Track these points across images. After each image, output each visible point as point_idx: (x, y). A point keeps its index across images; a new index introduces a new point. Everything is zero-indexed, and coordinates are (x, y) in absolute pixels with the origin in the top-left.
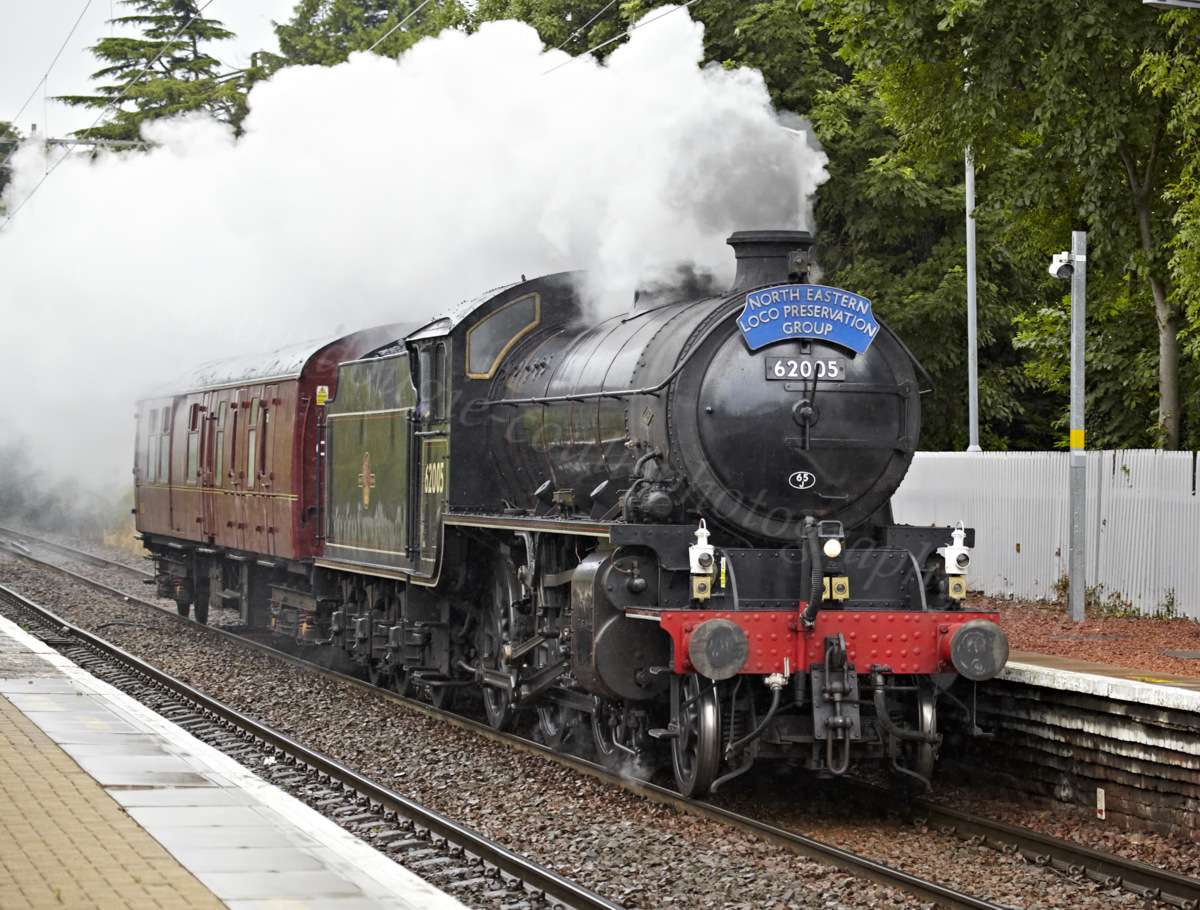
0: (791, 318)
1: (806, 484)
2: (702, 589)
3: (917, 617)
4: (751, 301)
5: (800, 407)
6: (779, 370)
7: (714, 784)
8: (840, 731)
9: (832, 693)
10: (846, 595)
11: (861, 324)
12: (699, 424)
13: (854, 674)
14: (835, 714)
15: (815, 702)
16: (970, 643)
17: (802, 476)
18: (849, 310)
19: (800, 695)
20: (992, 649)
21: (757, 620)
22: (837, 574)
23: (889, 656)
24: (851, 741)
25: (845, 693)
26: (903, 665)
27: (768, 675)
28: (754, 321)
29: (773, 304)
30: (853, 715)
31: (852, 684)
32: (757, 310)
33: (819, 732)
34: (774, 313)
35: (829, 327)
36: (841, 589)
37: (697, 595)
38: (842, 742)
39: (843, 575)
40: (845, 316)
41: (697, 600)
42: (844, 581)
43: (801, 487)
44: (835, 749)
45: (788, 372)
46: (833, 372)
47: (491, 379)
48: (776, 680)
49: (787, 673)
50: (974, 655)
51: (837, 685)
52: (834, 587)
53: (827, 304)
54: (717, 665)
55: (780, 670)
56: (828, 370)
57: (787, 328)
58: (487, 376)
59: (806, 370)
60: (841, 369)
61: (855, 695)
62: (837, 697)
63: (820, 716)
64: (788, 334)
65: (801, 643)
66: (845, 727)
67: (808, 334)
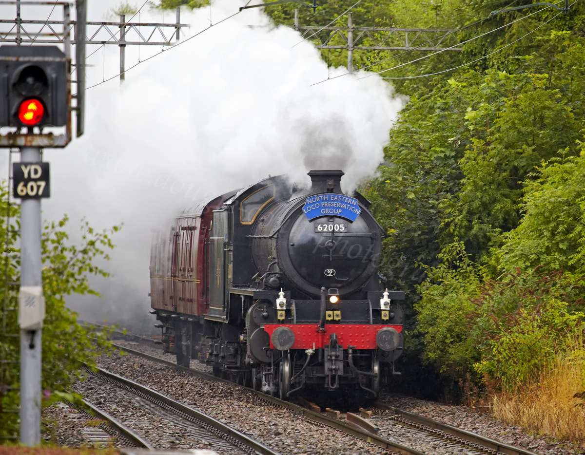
0: (325, 207)
1: (332, 274)
2: (281, 316)
3: (368, 327)
4: (308, 201)
5: (328, 243)
6: (319, 228)
7: (288, 394)
8: (334, 371)
9: (331, 356)
10: (340, 318)
11: (353, 209)
12: (288, 250)
13: (342, 349)
14: (332, 365)
15: (325, 360)
16: (384, 336)
17: (330, 271)
18: (349, 204)
19: (320, 357)
20: (393, 339)
21: (303, 328)
22: (335, 310)
23: (357, 342)
24: (339, 376)
25: (337, 357)
26: (363, 346)
27: (307, 350)
28: (309, 209)
29: (317, 202)
30: (340, 365)
31: (341, 353)
32: (310, 204)
33: (326, 372)
34: (317, 205)
35: (340, 211)
36: (337, 316)
37: (279, 318)
38: (335, 375)
39: (338, 310)
40: (347, 206)
41: (279, 320)
42: (339, 312)
43: (330, 275)
44: (332, 378)
45: (323, 229)
46: (342, 229)
47: (252, 225)
48: (310, 351)
49: (314, 349)
50: (386, 341)
51: (333, 353)
52: (335, 315)
53: (339, 202)
54: (282, 344)
55: (312, 347)
56: (340, 228)
57: (323, 211)
58: (250, 223)
59: (331, 228)
60: (346, 228)
61: (341, 357)
62: (333, 358)
63: (327, 365)
64: (323, 213)
65: (320, 337)
66: (336, 370)
67: (331, 213)
